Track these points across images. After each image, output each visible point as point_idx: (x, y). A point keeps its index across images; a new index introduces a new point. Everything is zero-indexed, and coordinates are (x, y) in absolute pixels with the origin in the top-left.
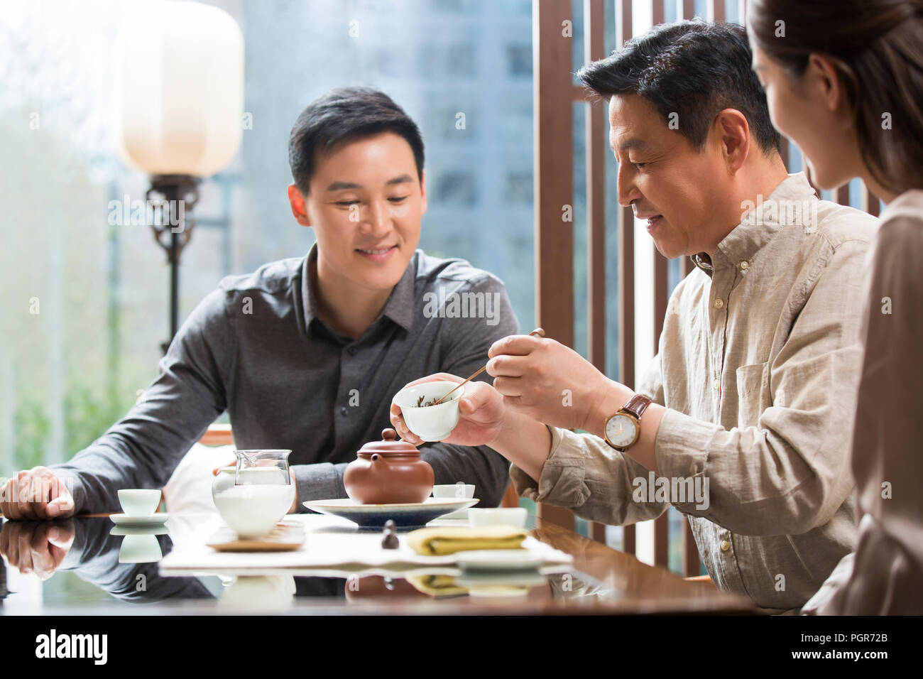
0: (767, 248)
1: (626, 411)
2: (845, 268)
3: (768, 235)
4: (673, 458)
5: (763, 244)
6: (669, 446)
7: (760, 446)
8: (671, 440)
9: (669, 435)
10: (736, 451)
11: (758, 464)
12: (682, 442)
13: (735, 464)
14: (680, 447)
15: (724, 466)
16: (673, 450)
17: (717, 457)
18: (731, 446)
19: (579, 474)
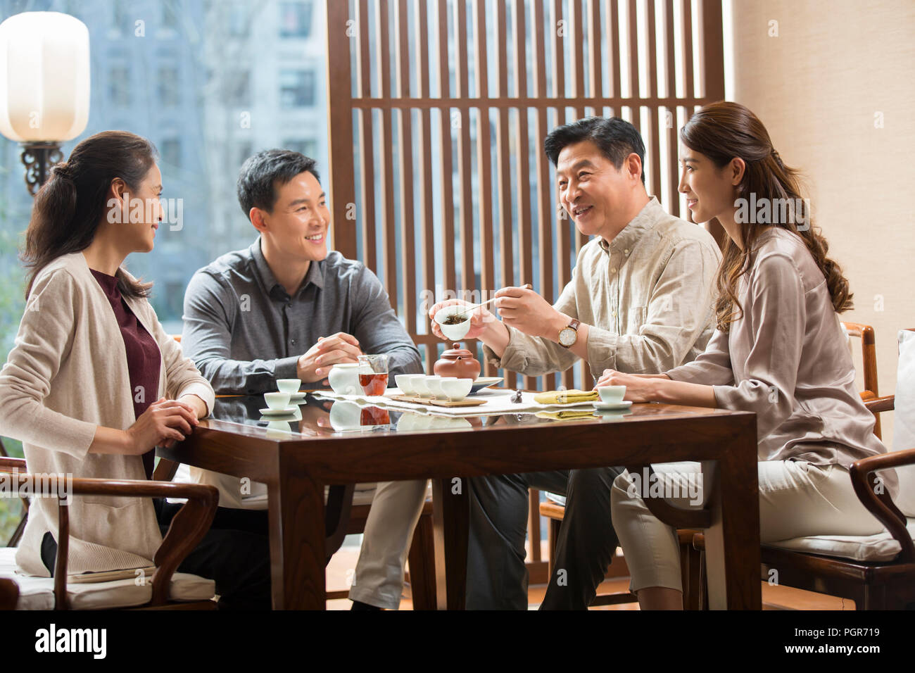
0: (639, 243)
1: (569, 326)
2: (682, 253)
3: (639, 236)
4: (598, 350)
5: (636, 240)
6: (595, 343)
7: (642, 342)
8: (596, 340)
9: (595, 338)
10: (630, 345)
11: (642, 351)
12: (602, 341)
13: (631, 351)
14: (601, 344)
15: (625, 353)
16: (597, 345)
17: (622, 348)
18: (627, 342)
19: (523, 354)
